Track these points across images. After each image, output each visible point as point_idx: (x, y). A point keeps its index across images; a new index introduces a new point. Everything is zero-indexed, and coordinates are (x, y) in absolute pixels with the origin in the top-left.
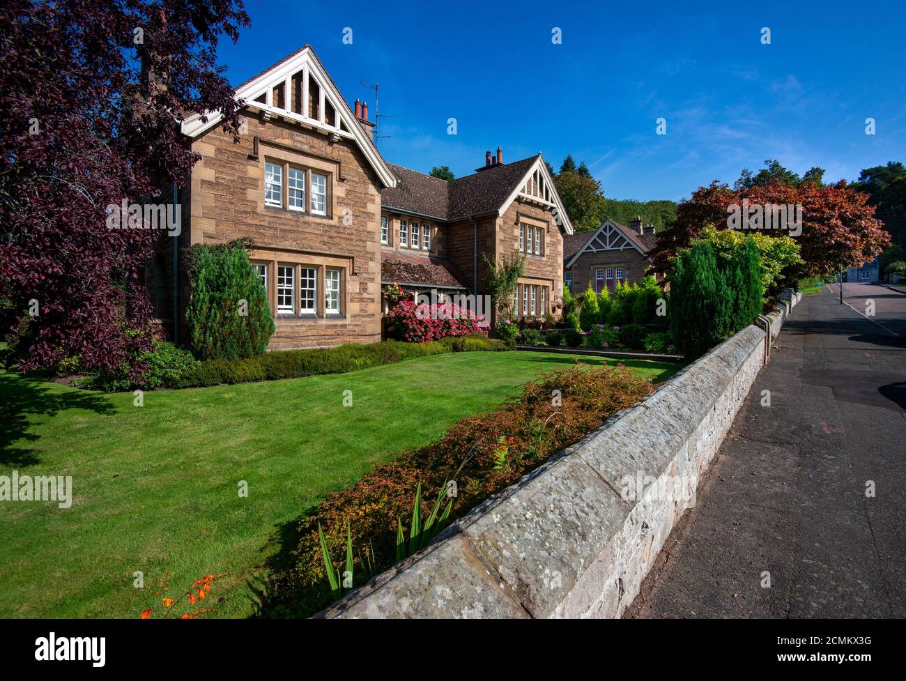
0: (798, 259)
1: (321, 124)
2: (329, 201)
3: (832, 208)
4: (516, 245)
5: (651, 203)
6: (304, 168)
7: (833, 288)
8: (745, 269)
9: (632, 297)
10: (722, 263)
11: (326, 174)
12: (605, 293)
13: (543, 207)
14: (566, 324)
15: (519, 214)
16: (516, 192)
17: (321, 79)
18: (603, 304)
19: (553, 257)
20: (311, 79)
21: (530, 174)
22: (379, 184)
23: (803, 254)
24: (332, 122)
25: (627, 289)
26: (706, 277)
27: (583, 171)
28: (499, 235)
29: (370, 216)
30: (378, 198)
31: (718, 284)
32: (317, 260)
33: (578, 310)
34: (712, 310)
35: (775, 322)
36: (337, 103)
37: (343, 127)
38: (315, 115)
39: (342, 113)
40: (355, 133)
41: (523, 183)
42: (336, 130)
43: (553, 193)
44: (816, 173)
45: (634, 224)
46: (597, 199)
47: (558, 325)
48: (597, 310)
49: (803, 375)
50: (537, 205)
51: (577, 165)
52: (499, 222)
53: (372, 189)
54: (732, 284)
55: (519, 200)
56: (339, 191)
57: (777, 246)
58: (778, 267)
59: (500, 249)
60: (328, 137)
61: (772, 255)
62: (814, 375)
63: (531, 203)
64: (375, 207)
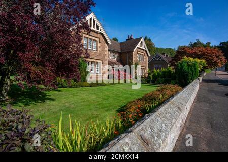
0: (206, 65)
1: (96, 30)
2: (97, 47)
3: (213, 53)
4: (137, 58)
5: (167, 48)
6: (92, 39)
7: (214, 72)
8: (194, 67)
9: (165, 72)
10: (189, 65)
11: (96, 41)
12: (158, 71)
13: (143, 50)
14: (149, 78)
15: (138, 51)
16: (137, 46)
17: (96, 20)
18: (158, 73)
19: (146, 62)
20: (94, 20)
21: (140, 42)
22: (108, 43)
23: (207, 63)
24: (98, 29)
25: (164, 70)
26: (186, 68)
27: (150, 40)
28: (134, 56)
29: (105, 51)
30: (107, 47)
31: (188, 70)
32: (95, 60)
33: (152, 74)
34: (187, 76)
35: (201, 79)
36: (99, 25)
37: (100, 30)
38: (94, 28)
39: (100, 27)
40: (103, 32)
41: (139, 44)
42: (99, 31)
43: (146, 46)
44: (209, 43)
45: (164, 54)
46: (154, 47)
47: (147, 78)
48: (157, 75)
49: (208, 91)
50: (142, 49)
51: (148, 38)
52: (133, 53)
53: (106, 44)
54: (192, 70)
55: (138, 48)
56: (99, 45)
57: (201, 62)
58: (201, 67)
59: (133, 59)
60: (97, 33)
61: (200, 64)
62: (211, 91)
63: (140, 49)
64: (107, 49)
